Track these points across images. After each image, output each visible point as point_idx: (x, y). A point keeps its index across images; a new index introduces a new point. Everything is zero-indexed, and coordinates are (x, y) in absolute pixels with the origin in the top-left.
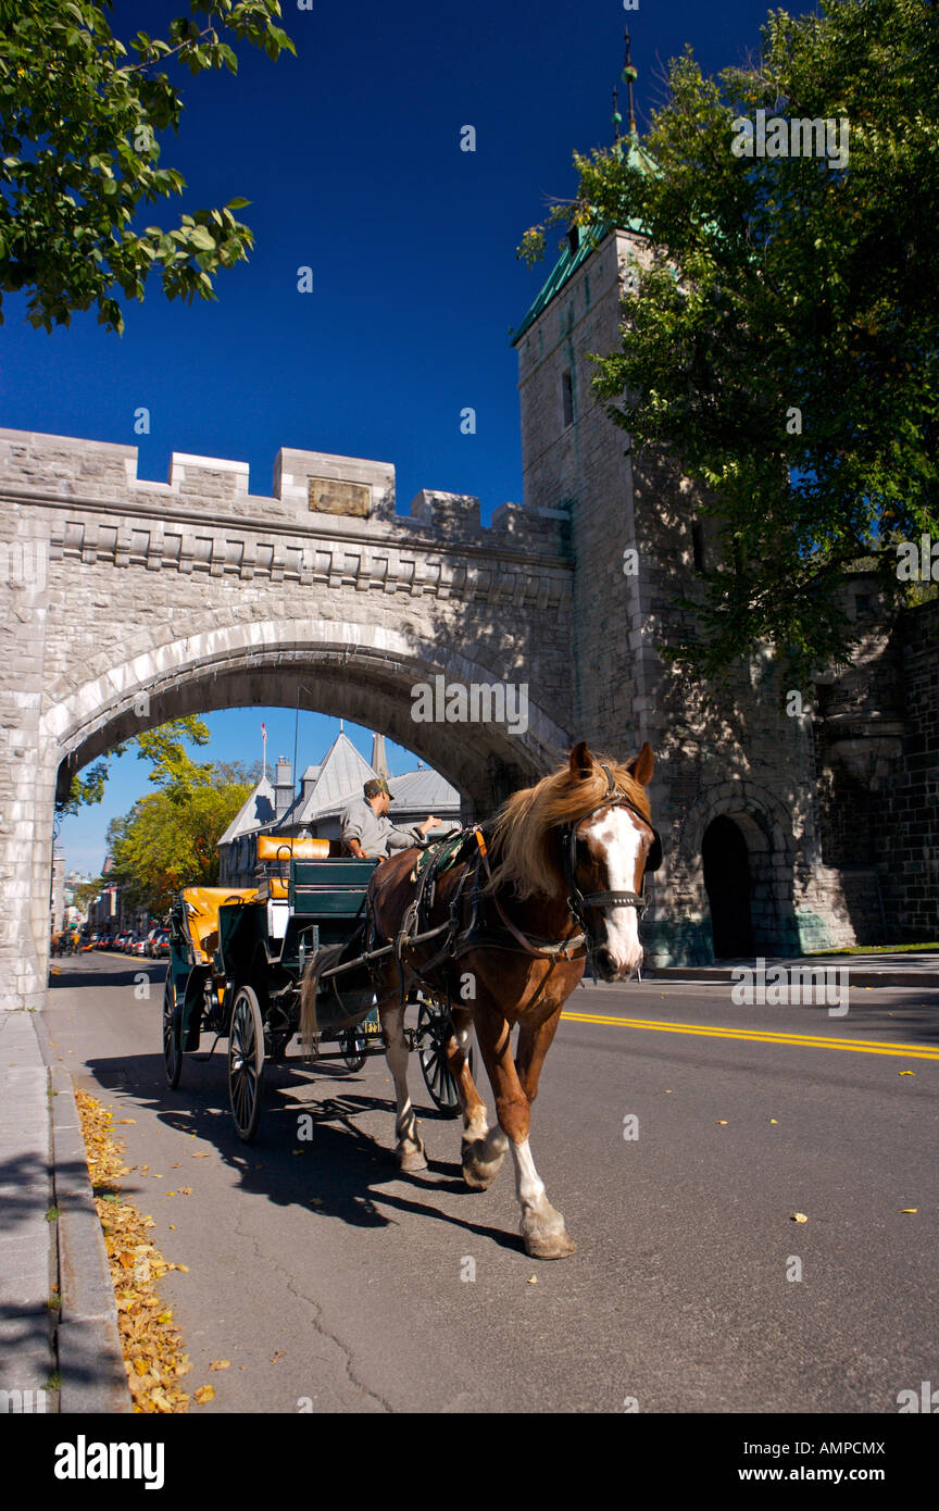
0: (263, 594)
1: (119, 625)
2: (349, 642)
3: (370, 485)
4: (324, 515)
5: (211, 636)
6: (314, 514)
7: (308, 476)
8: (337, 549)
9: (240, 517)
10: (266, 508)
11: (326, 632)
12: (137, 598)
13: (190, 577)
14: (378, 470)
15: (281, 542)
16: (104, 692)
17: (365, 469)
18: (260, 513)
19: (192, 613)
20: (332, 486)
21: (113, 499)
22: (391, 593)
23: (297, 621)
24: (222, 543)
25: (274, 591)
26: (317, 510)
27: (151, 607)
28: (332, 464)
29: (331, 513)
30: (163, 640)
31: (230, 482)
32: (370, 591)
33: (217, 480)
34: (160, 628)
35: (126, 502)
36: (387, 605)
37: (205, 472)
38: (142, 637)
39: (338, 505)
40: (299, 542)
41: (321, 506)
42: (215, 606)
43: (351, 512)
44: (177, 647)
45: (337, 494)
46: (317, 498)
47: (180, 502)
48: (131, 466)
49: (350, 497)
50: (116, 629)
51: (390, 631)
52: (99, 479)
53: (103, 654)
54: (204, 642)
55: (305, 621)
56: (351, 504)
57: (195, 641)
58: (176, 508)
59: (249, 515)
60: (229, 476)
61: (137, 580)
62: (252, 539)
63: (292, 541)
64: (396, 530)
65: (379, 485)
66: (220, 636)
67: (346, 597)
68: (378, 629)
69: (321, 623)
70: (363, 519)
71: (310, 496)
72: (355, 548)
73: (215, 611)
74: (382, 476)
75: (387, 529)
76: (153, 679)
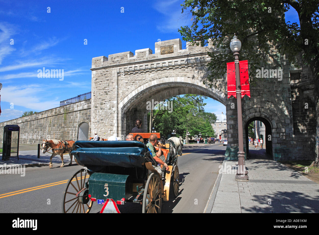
0: (154, 74)
1: (130, 86)
2: (172, 81)
3: (174, 45)
4: (164, 55)
5: (145, 85)
6: (162, 55)
7: (160, 47)
8: (167, 62)
9: (147, 60)
10: (152, 56)
11: (167, 80)
12: (132, 80)
13: (141, 74)
14: (175, 41)
15: (155, 63)
16: (128, 99)
17: (172, 42)
18: (151, 58)
19: (141, 81)
20: (165, 48)
21: (126, 63)
22: (181, 69)
23: (161, 79)
24: (144, 66)
25: (156, 74)
26: (162, 54)
27: (134, 82)
28: (165, 43)
29: (165, 54)
30: (137, 87)
31: (145, 53)
32: (176, 69)
33: (143, 53)
34: (136, 85)
35: (128, 63)
36: (180, 72)
37: (141, 52)
38: (133, 88)
39: (166, 52)
40: (159, 62)
41: (163, 53)
42: (145, 79)
43: (169, 53)
44: (139, 88)
45: (166, 49)
46: (162, 52)
47: (137, 60)
48: (128, 55)
49: (169, 49)
50: (129, 87)
51: (181, 77)
52: (124, 59)
53: (127, 92)
54: (144, 87)
55: (163, 79)
56: (169, 51)
57: (142, 87)
58: (136, 61)
59: (149, 59)
60: (145, 52)
61: (132, 77)
62: (149, 64)
63: (157, 62)
64: (179, 54)
65: (175, 44)
66: (146, 85)
67: (171, 72)
68: (178, 77)
69: (166, 78)
70: (172, 53)
71: (161, 51)
72: (171, 61)
73: (145, 80)
74: (176, 42)
75: (177, 54)
76: (136, 95)
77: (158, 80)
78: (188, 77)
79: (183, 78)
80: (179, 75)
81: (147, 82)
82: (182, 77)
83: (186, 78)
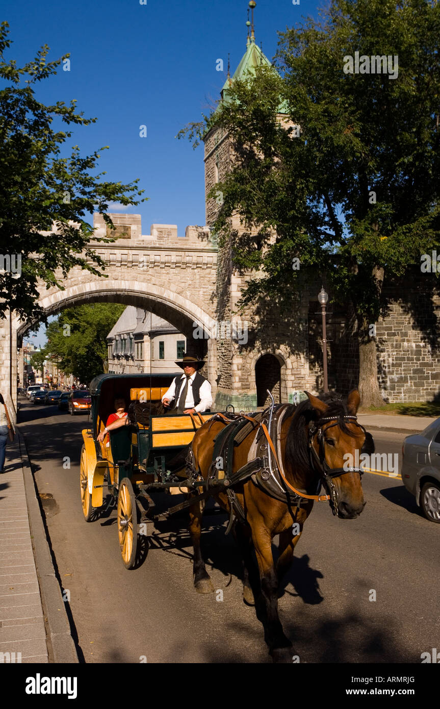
3: (131, 225)
8: (118, 252)
11: (115, 285)
14: (133, 218)
17: (128, 218)
22: (141, 268)
28: (116, 218)
32: (133, 267)
39: (118, 235)
40: (103, 251)
42: (72, 278)
43: (123, 237)
45: (118, 230)
46: (110, 233)
56: (123, 234)
63: (100, 251)
64: (142, 243)
65: (134, 224)
66: (74, 289)
67: (123, 270)
68: (136, 282)
69: (113, 281)
70: (128, 238)
71: (107, 232)
72: (125, 252)
73: (72, 280)
74: (135, 221)
75: (138, 242)
76: (50, 306)
77: (97, 282)
78: (154, 284)
79: (144, 284)
80: (138, 279)
81: (76, 283)
82: (142, 283)
83: (149, 284)
